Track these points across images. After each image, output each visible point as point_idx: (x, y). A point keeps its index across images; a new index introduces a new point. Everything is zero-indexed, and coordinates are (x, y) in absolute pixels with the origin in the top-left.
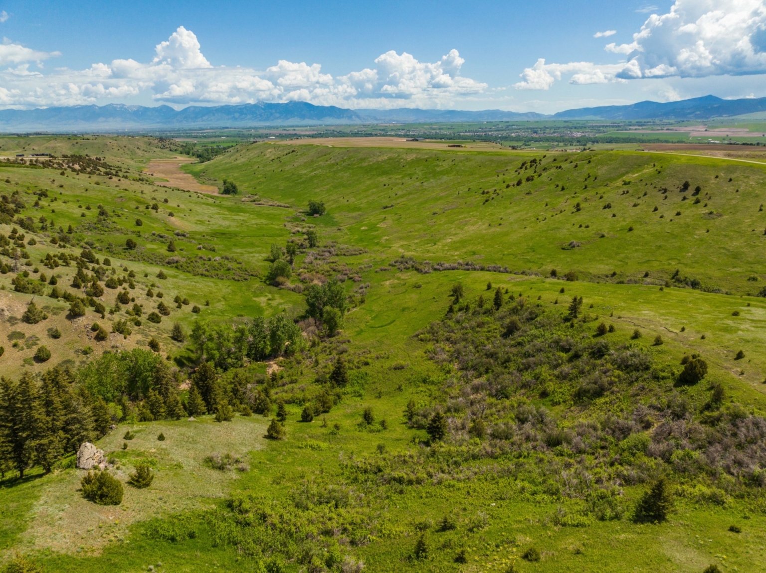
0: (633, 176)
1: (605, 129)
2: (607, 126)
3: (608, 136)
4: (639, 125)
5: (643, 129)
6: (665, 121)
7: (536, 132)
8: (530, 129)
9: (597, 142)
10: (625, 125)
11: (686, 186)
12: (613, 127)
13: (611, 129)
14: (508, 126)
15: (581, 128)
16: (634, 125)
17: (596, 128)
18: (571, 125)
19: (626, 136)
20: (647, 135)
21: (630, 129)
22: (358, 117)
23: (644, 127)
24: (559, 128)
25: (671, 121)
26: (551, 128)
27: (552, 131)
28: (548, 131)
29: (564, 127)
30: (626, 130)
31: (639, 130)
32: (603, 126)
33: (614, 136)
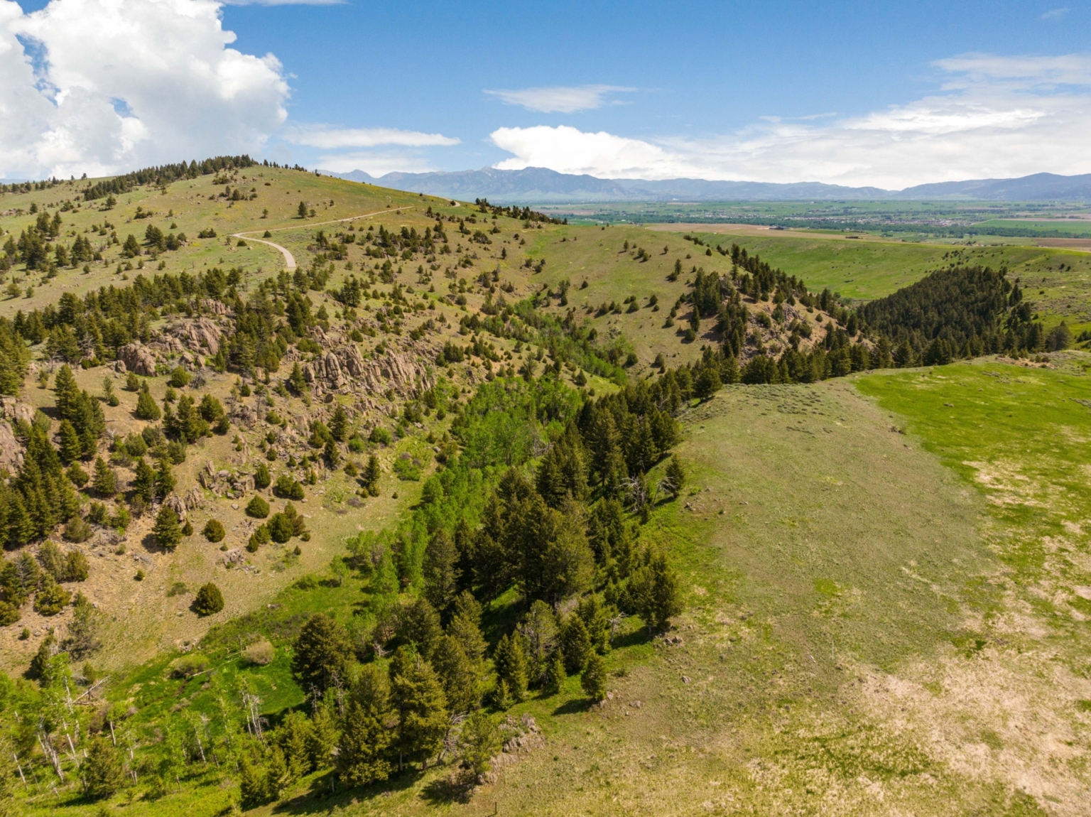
0: (1032, 261)
1: (982, 215)
2: (984, 211)
3: (989, 225)
4: (1031, 210)
5: (1036, 216)
6: (1071, 204)
7: (889, 218)
8: (879, 213)
9: (976, 233)
10: (1011, 210)
11: (1062, 266)
12: (993, 212)
13: (991, 215)
14: (846, 209)
15: (949, 212)
16: (1023, 210)
17: (970, 214)
18: (933, 209)
19: (1013, 226)
20: (1042, 224)
21: (1018, 216)
22: (621, 190)
23: (1038, 213)
24: (918, 213)
25: (1078, 205)
26: (907, 213)
27: (910, 217)
28: (904, 216)
29: (925, 212)
30: (1012, 217)
31: (1030, 217)
32: (979, 211)
33: (997, 226)
